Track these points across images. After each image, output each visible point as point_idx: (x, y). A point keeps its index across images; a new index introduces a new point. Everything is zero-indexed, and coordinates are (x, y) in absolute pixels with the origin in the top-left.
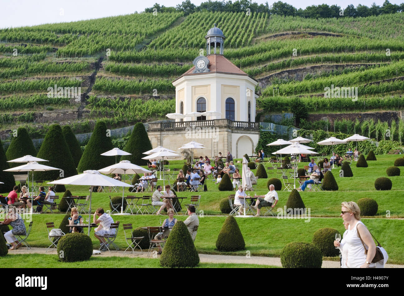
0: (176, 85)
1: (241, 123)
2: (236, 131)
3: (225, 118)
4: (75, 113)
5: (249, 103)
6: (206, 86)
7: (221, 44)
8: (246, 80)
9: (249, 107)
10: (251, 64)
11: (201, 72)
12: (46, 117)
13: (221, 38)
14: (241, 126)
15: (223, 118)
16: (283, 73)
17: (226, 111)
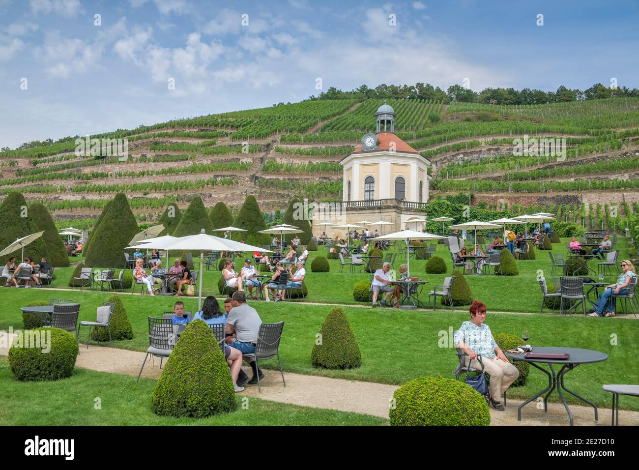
0: (344, 164)
1: (411, 204)
2: (405, 213)
3: (394, 198)
4: (244, 193)
5: (421, 183)
6: (375, 164)
7: (392, 122)
8: (418, 159)
9: (421, 188)
10: (425, 146)
11: (369, 150)
12: (214, 198)
13: (392, 116)
14: (411, 207)
15: (392, 198)
16: (458, 155)
17: (396, 191)
